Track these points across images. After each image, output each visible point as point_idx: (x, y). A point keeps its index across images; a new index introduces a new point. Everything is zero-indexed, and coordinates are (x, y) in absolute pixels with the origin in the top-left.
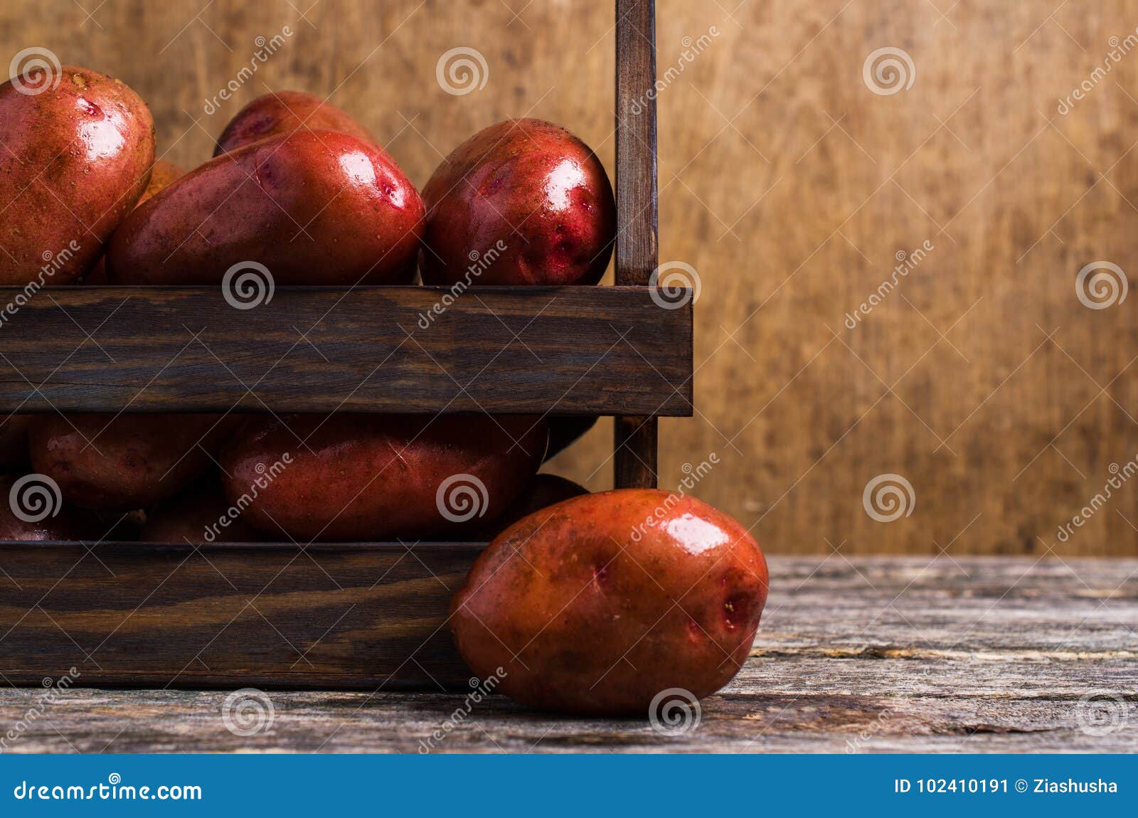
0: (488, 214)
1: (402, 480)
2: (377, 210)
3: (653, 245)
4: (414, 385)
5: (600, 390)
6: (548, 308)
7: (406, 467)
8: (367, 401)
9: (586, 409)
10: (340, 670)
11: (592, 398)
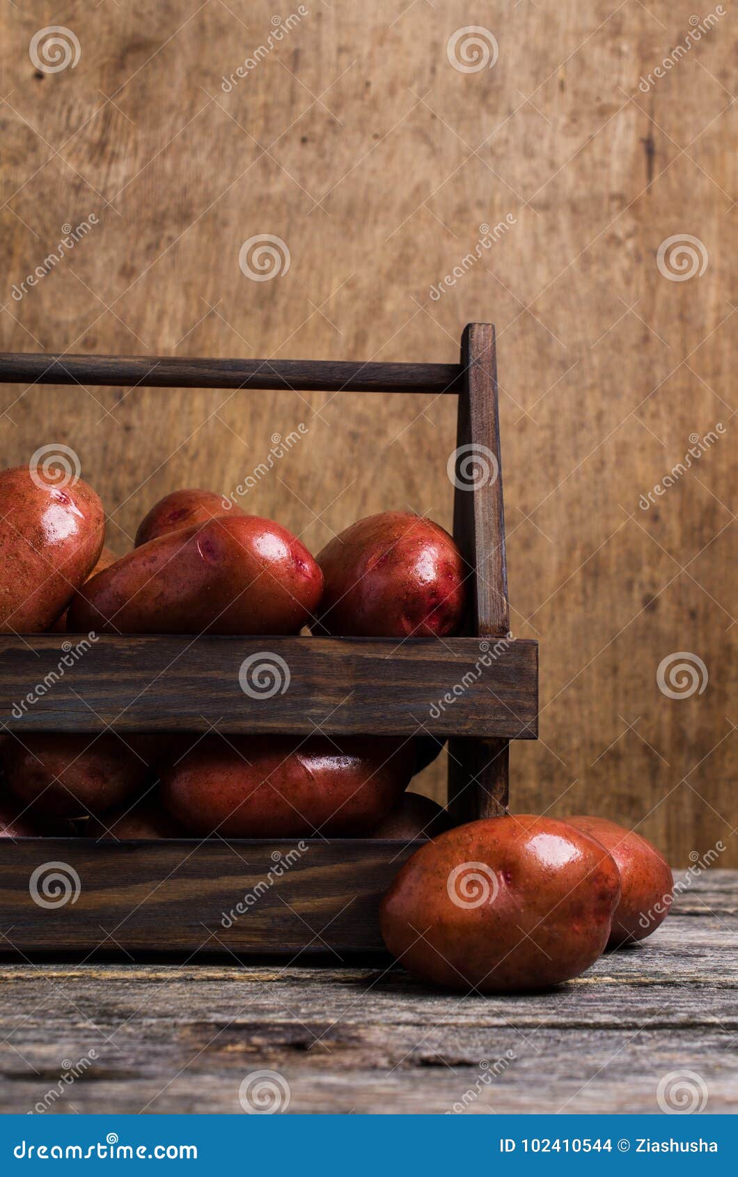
0: (378, 583)
1: (310, 788)
2: (293, 578)
3: (505, 608)
4: (322, 713)
5: (467, 718)
6: (429, 654)
7: (313, 779)
8: (285, 725)
9: (456, 733)
10: (260, 940)
11: (460, 724)
